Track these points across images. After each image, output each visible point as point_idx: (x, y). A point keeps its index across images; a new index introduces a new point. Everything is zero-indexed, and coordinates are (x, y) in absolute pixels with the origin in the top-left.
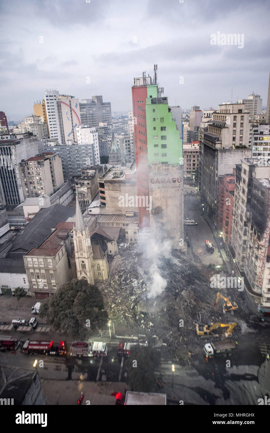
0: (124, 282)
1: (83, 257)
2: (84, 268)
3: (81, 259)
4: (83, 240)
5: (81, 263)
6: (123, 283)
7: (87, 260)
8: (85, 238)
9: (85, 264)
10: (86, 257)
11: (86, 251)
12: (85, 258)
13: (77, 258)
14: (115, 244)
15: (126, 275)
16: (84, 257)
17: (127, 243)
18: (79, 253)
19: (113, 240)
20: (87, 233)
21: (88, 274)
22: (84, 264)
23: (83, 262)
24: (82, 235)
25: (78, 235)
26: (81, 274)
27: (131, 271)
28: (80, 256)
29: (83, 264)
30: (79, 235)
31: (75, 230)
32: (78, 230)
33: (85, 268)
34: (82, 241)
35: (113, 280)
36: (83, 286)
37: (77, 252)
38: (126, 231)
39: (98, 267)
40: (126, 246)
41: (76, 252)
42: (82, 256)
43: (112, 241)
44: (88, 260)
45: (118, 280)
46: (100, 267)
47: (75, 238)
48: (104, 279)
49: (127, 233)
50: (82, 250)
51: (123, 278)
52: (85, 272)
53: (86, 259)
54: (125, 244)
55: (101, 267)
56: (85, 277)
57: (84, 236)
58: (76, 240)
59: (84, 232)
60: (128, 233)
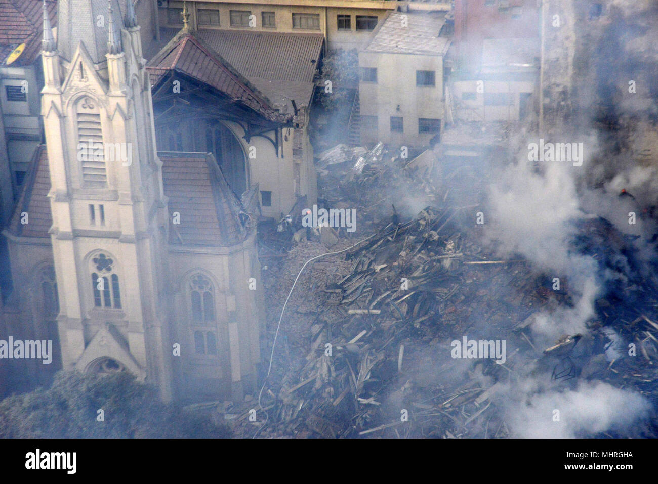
0: (371, 401)
1: (107, 228)
2: (108, 304)
3: (88, 246)
4: (110, 118)
5: (92, 268)
6: (364, 401)
7: (132, 248)
8: (123, 102)
9: (115, 277)
10: (128, 230)
11: (125, 189)
12: (115, 236)
13: (64, 237)
14: (297, 151)
15: (381, 356)
16: (115, 229)
17: (372, 145)
18: (82, 206)
19: (289, 123)
20: (133, 69)
21: (137, 341)
22: (108, 275)
23: (103, 262)
24: (105, 82)
25: (75, 81)
26: (87, 344)
27: (417, 325)
28: (84, 224)
29: (101, 275)
30: (81, 85)
31: (53, 48)
32: (78, 51)
33: (118, 305)
34: (104, 126)
35: (297, 382)
36: (133, 422)
37: (69, 197)
38: (362, 64)
39: (195, 295)
40: (360, 164)
41: (58, 200)
42: (98, 227)
43: (276, 127)
44: (139, 253)
45: (333, 384)
46: (208, 296)
47: (57, 100)
48: (236, 376)
49: (372, 74)
50: (103, 183)
51: (365, 374)
52: (114, 330)
53: (124, 245)
54: (357, 150)
55: (218, 298)
56: (112, 363)
57: (116, 91)
58: (62, 117)
59: (114, 65)
60: (380, 75)
